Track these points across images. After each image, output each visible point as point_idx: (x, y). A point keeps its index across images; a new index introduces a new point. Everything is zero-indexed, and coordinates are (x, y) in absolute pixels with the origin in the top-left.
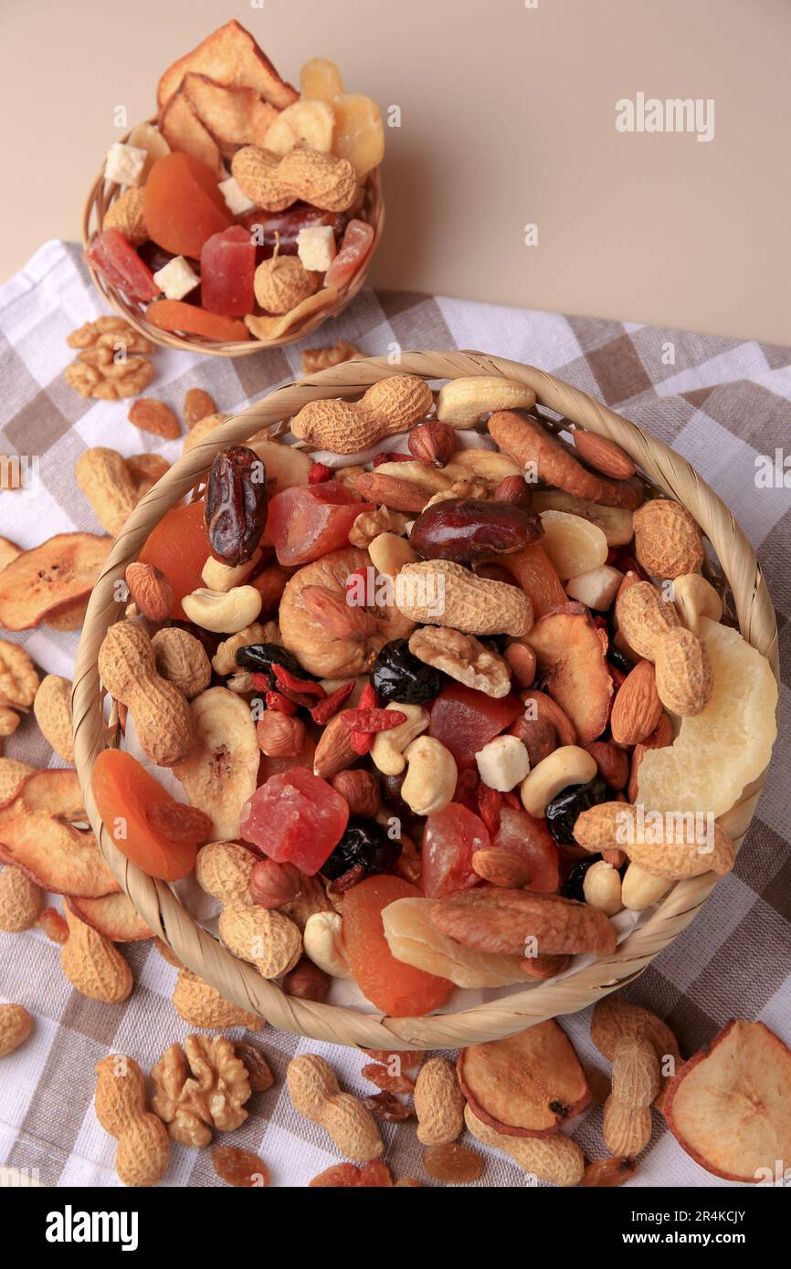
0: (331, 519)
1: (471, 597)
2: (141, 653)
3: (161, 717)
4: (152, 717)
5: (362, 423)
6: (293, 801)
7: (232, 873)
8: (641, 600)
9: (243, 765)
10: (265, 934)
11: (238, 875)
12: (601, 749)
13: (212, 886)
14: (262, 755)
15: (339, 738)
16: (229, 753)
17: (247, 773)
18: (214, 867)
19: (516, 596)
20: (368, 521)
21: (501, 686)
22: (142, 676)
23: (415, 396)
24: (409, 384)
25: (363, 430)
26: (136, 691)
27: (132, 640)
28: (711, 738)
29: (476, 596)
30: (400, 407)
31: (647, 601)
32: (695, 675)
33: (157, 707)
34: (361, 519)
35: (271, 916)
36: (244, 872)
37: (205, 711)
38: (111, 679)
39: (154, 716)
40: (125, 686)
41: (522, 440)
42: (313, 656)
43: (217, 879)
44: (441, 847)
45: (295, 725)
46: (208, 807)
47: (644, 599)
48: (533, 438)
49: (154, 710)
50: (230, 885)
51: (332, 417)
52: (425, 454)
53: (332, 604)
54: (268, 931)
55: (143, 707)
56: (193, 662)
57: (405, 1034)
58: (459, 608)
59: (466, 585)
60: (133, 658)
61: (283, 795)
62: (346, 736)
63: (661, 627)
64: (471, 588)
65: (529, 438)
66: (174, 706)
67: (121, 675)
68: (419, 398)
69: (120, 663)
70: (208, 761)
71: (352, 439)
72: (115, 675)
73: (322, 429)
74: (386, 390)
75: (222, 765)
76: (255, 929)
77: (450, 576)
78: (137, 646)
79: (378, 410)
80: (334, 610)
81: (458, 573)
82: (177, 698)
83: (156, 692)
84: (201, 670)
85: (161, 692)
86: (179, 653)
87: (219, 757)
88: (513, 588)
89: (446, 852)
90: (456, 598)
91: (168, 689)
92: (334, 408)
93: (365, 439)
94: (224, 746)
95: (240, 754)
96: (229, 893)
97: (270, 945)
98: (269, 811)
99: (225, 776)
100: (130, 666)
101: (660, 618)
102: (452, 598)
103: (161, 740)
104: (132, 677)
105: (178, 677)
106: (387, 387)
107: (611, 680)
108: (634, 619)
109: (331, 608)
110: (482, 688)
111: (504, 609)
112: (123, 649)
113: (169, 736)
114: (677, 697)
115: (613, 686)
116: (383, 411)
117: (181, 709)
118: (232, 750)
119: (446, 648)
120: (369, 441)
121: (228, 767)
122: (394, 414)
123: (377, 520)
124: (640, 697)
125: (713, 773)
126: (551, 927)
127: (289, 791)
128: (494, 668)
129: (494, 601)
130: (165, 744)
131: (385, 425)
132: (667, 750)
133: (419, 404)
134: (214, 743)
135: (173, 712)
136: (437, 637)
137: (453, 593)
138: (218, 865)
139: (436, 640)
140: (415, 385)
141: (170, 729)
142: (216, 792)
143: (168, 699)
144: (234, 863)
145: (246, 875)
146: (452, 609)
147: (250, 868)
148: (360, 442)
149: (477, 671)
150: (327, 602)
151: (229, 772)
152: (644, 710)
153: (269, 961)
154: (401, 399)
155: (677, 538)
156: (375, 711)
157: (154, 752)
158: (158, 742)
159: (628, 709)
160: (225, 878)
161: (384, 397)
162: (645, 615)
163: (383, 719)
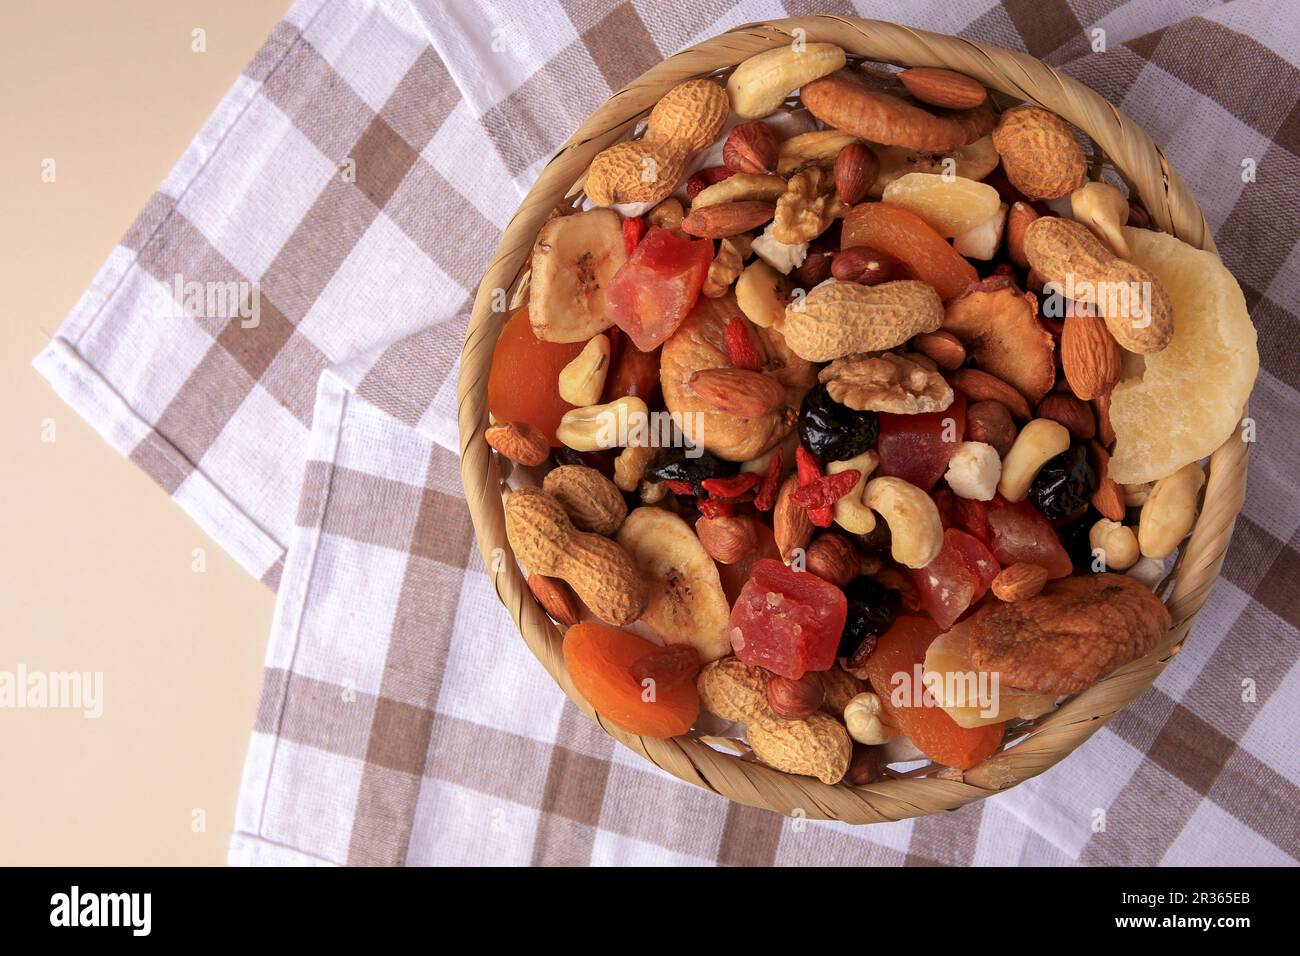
0: (688, 292)
1: (878, 318)
2: (556, 521)
3: (608, 580)
4: (598, 583)
5: (667, 161)
6: (786, 611)
7: (747, 697)
8: (1059, 245)
9: (701, 581)
10: (815, 748)
11: (753, 696)
12: (1061, 409)
13: (730, 715)
14: (719, 565)
15: (795, 518)
16: (682, 574)
17: (709, 587)
18: (726, 698)
19: (920, 292)
20: (722, 271)
21: (944, 398)
22: (568, 545)
23: (712, 105)
24: (699, 95)
25: (671, 168)
26: (569, 563)
27: (542, 512)
28: (1186, 364)
29: (883, 313)
30: (700, 125)
31: (1066, 244)
32: (1158, 313)
33: (598, 570)
34: (715, 273)
35: (809, 724)
36: (757, 689)
37: (637, 542)
38: (537, 561)
39: (600, 581)
40: (554, 563)
41: (862, 116)
42: (732, 447)
43: (734, 707)
44: (954, 591)
45: (745, 524)
46: (684, 636)
47: (1062, 242)
48: (873, 109)
49: (598, 576)
50: (750, 709)
51: (631, 170)
52: (753, 170)
53: (735, 390)
54: (815, 744)
55: (582, 576)
56: (604, 500)
57: (993, 783)
58: (870, 334)
59: (868, 307)
60: (551, 532)
61: (769, 608)
62: (800, 512)
63: (1095, 268)
64: (873, 307)
65: (869, 111)
66: (614, 561)
67: (546, 554)
68: (717, 106)
69: (540, 542)
70: (664, 591)
71: (663, 183)
72: (540, 558)
73: (626, 187)
74: (676, 112)
75: (680, 589)
76: (801, 747)
77: (848, 304)
78: (550, 516)
79: (677, 138)
80: (739, 396)
81: (852, 296)
82: (612, 549)
83: (591, 555)
84: (616, 503)
85: (594, 553)
86: (586, 499)
87: (672, 583)
88: (912, 283)
89: (961, 594)
90: (863, 325)
91: (599, 545)
92: (629, 158)
93: (676, 177)
94: (673, 570)
95: (694, 571)
96: (751, 716)
97: (824, 756)
98: (765, 632)
99: (687, 598)
100: (552, 541)
101: (1088, 258)
102: (860, 328)
103: (619, 604)
104: (559, 552)
105: (598, 523)
106: (676, 108)
107: (1049, 336)
108: (1059, 269)
109: (734, 395)
110: (927, 409)
111: (916, 314)
112: (536, 526)
113: (625, 596)
114: (1146, 343)
115: (1054, 340)
116: (683, 135)
117: (622, 560)
118: (682, 569)
119: (872, 382)
120: (680, 175)
121: (687, 590)
122: (697, 134)
123: (730, 265)
124: (1093, 346)
125: (1202, 400)
126: (1118, 643)
127: (774, 600)
128: (932, 383)
129: (903, 310)
130: (624, 606)
131: (690, 150)
132: (1140, 388)
133: (719, 112)
134: (662, 570)
135: (617, 569)
136: (858, 375)
137: (858, 321)
138: (727, 693)
139: (857, 379)
140: (707, 93)
141: (623, 588)
142: (685, 618)
143: (606, 557)
144: (744, 685)
145: (761, 692)
146: (863, 338)
147: (761, 682)
148: (672, 182)
149: (917, 394)
150: (727, 390)
151: (690, 594)
152: (1102, 358)
153: (830, 770)
154: (699, 115)
155: (1055, 159)
156: (824, 481)
157: (615, 617)
158: (616, 606)
159: (1085, 363)
160: (742, 704)
161: (678, 121)
162: (1070, 261)
163: (837, 486)
